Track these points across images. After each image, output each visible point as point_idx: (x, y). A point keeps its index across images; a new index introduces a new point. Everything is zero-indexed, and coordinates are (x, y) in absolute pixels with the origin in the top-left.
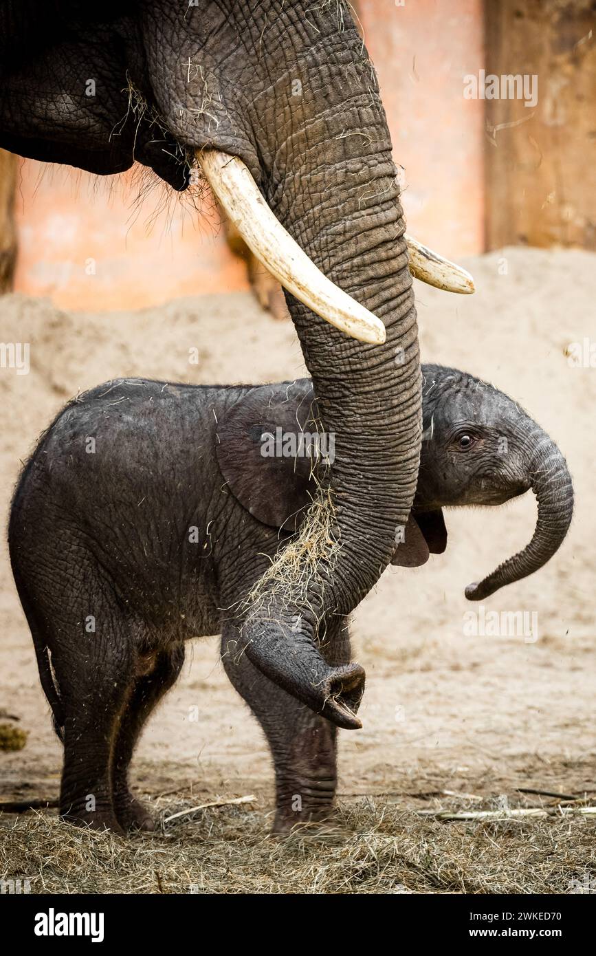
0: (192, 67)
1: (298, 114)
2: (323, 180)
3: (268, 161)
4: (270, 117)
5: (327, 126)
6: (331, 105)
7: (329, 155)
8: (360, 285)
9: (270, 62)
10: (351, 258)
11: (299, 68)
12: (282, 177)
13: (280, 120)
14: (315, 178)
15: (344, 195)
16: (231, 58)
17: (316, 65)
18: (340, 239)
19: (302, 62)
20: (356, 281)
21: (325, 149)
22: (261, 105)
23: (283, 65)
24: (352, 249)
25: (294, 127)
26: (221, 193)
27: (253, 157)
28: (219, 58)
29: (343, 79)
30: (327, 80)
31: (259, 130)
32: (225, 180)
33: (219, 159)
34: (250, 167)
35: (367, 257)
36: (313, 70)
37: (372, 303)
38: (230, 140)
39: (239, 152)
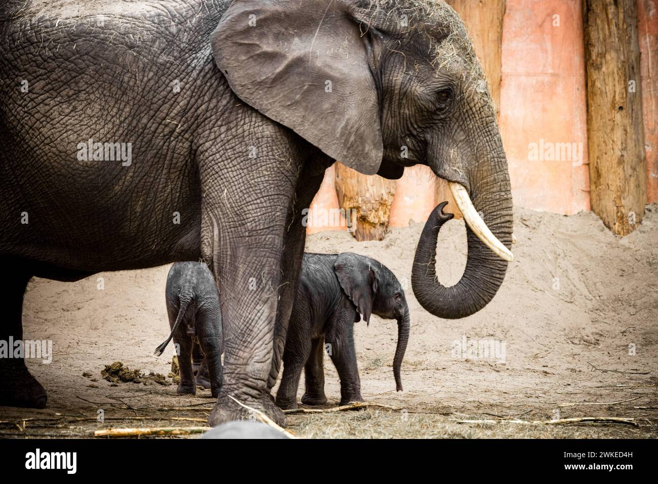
0: (453, 152)
1: (485, 174)
2: (491, 198)
3: (473, 189)
4: (475, 174)
5: (495, 180)
6: (497, 172)
7: (495, 189)
8: (498, 233)
9: (478, 155)
10: (497, 224)
11: (488, 158)
12: (476, 196)
13: (478, 175)
14: (488, 197)
15: (498, 203)
16: (466, 151)
17: (494, 158)
18: (495, 217)
19: (489, 156)
20: (497, 231)
21: (493, 187)
22: (473, 169)
23: (482, 156)
24: (499, 221)
25: (483, 179)
26: (457, 199)
27: (469, 187)
28: (462, 150)
29: (502, 164)
30: (497, 163)
31: (471, 178)
32: (460, 195)
33: (458, 186)
34: (467, 191)
35: (503, 225)
36: (492, 160)
37: (502, 240)
38: (463, 181)
39: (465, 185)
